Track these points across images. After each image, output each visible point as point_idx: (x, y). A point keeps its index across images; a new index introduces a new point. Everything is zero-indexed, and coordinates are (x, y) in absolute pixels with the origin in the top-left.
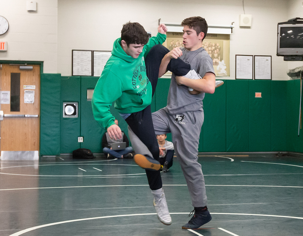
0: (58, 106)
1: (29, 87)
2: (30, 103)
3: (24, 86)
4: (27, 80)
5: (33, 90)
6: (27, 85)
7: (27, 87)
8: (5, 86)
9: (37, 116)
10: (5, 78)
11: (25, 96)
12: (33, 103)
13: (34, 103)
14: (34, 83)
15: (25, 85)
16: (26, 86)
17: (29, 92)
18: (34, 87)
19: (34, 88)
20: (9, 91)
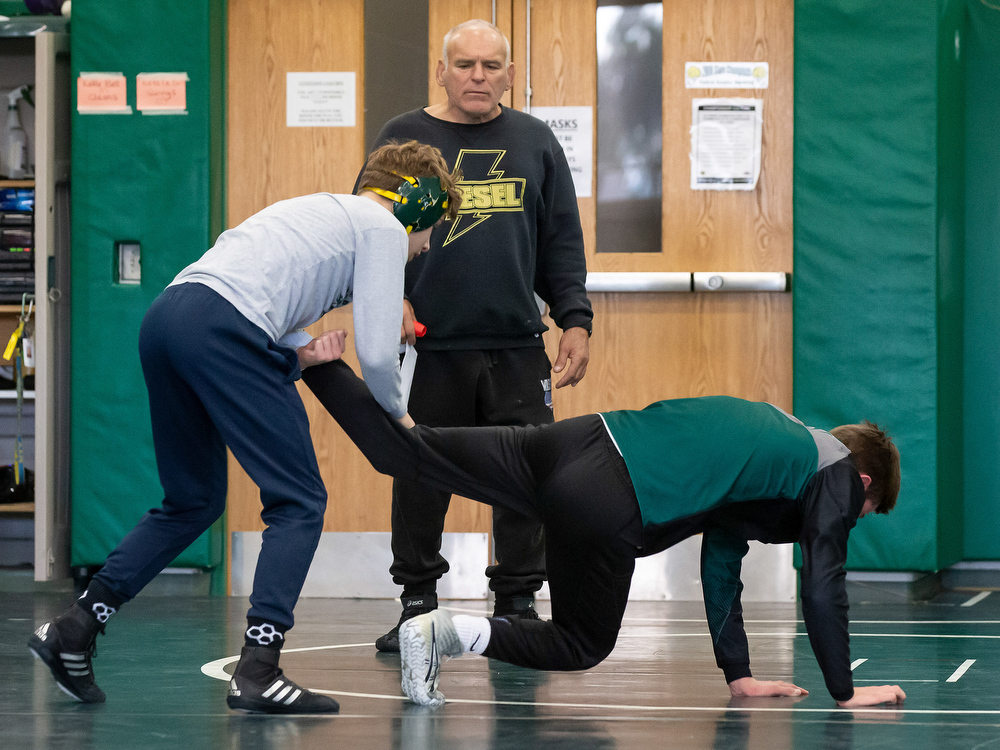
0: (921, 206)
1: (721, 71)
2: (732, 187)
3: (689, 65)
4: (709, 22)
5: (754, 93)
6: (709, 59)
7: (708, 71)
8: (557, 71)
9: (777, 280)
10: (556, 15)
11: (693, 141)
12: (750, 186)
13: (758, 188)
14: (759, 42)
15: (694, 60)
16: (700, 66)
17: (724, 107)
18: (756, 74)
19: (763, 83)
20: (582, 104)
